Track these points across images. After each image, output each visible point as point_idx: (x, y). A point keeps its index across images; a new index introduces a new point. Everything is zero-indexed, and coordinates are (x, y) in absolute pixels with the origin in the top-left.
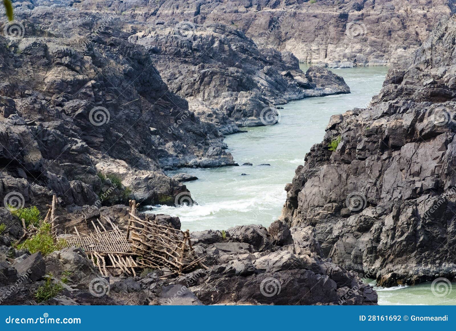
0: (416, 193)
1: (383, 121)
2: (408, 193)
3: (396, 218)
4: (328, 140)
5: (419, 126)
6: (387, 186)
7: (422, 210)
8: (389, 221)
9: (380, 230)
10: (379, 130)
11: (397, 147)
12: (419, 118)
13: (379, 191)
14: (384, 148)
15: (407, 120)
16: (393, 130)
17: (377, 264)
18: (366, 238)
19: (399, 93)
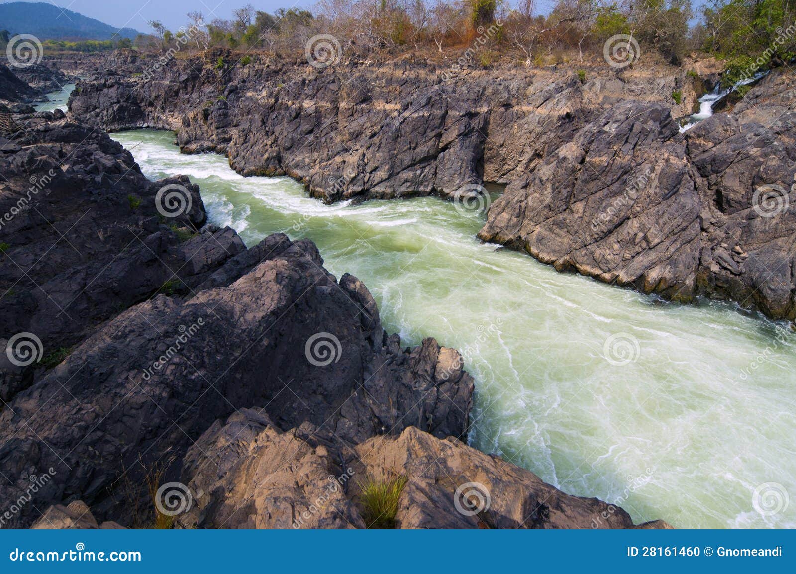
0: (112, 104)
1: (95, 82)
2: (109, 104)
3: (107, 112)
4: (77, 88)
5: (107, 83)
6: (101, 102)
7: (115, 109)
8: (105, 113)
9: (103, 116)
10: (94, 85)
11: (102, 90)
12: (106, 80)
13: (99, 104)
14: (97, 90)
15: (103, 81)
16: (99, 84)
17: (105, 126)
18: (99, 118)
19: (98, 73)
